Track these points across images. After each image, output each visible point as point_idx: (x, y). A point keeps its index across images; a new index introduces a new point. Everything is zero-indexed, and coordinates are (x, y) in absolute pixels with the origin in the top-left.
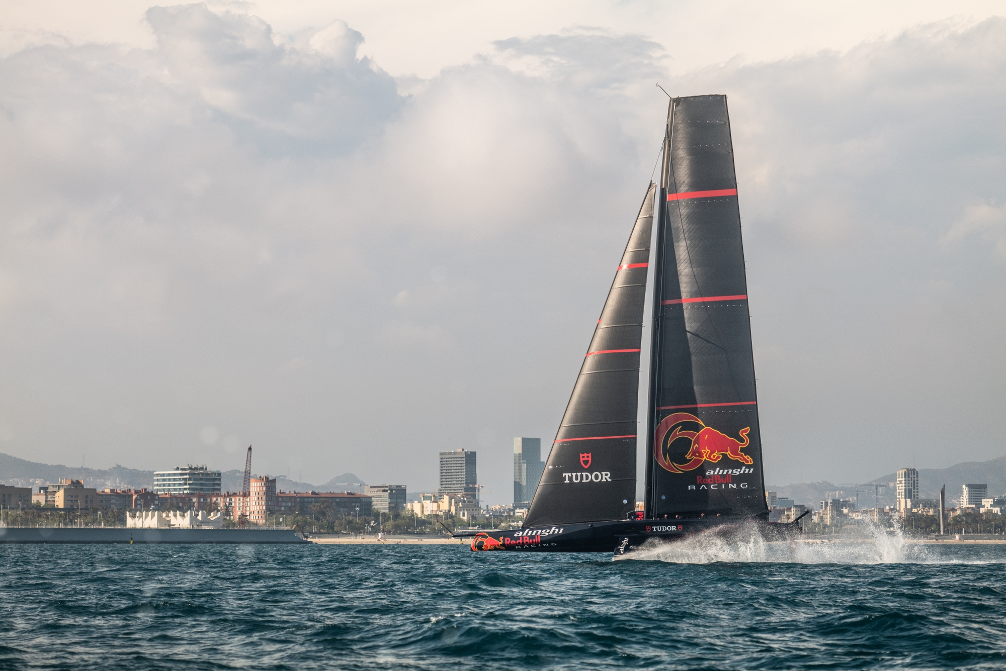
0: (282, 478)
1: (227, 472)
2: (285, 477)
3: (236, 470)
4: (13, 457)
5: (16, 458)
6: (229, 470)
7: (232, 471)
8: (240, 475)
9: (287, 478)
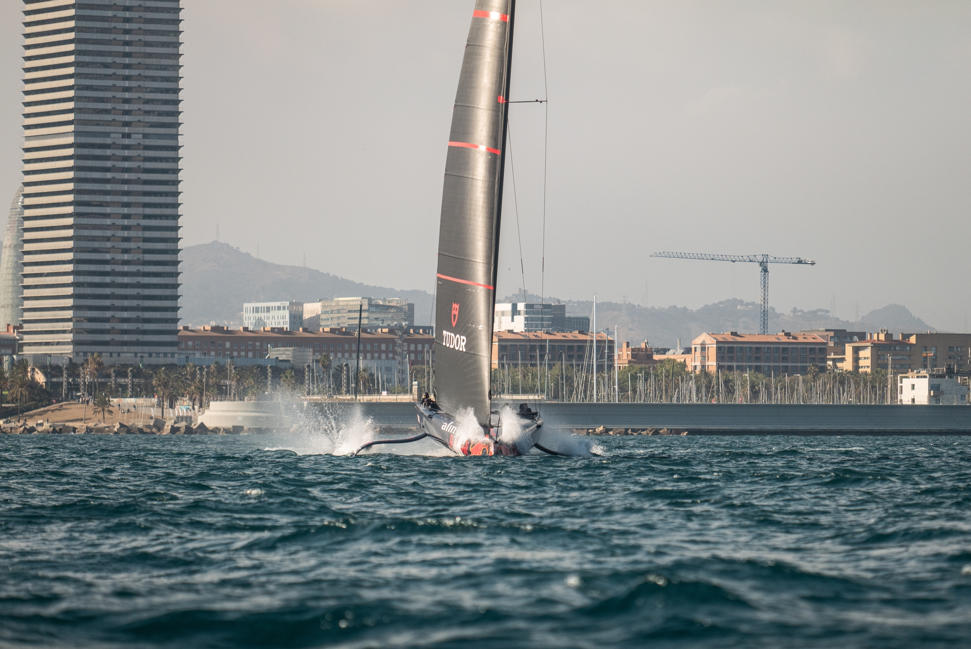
0: (820, 313)
1: (721, 303)
2: (828, 311)
3: (735, 300)
4: (331, 275)
5: (337, 278)
6: (723, 300)
7: (728, 301)
8: (743, 308)
9: (830, 315)
